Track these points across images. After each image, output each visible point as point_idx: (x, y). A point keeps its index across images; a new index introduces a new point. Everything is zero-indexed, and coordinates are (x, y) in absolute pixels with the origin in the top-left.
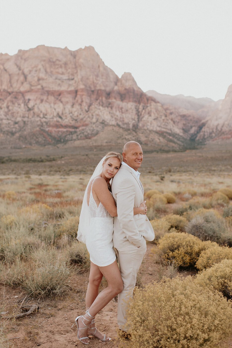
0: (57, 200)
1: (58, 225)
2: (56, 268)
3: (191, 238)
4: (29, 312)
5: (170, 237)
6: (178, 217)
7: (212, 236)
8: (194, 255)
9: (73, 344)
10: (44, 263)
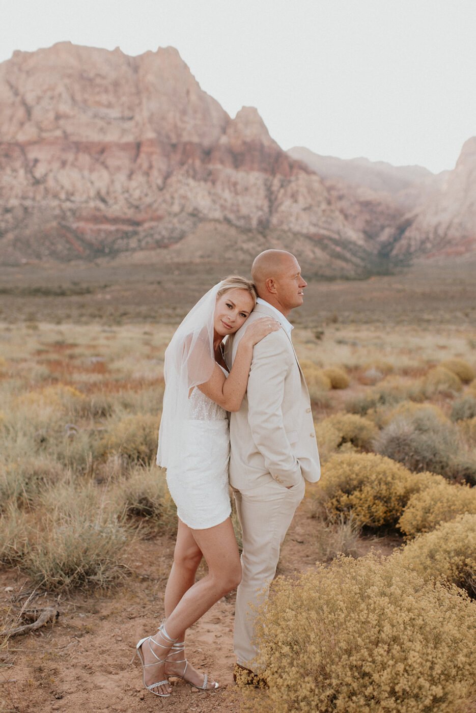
0: (96, 377)
1: (100, 432)
2: (97, 528)
3: (389, 465)
4: (36, 625)
5: (342, 462)
6: (356, 418)
7: (431, 460)
8: (394, 503)
9: (136, 696)
10: (70, 516)
